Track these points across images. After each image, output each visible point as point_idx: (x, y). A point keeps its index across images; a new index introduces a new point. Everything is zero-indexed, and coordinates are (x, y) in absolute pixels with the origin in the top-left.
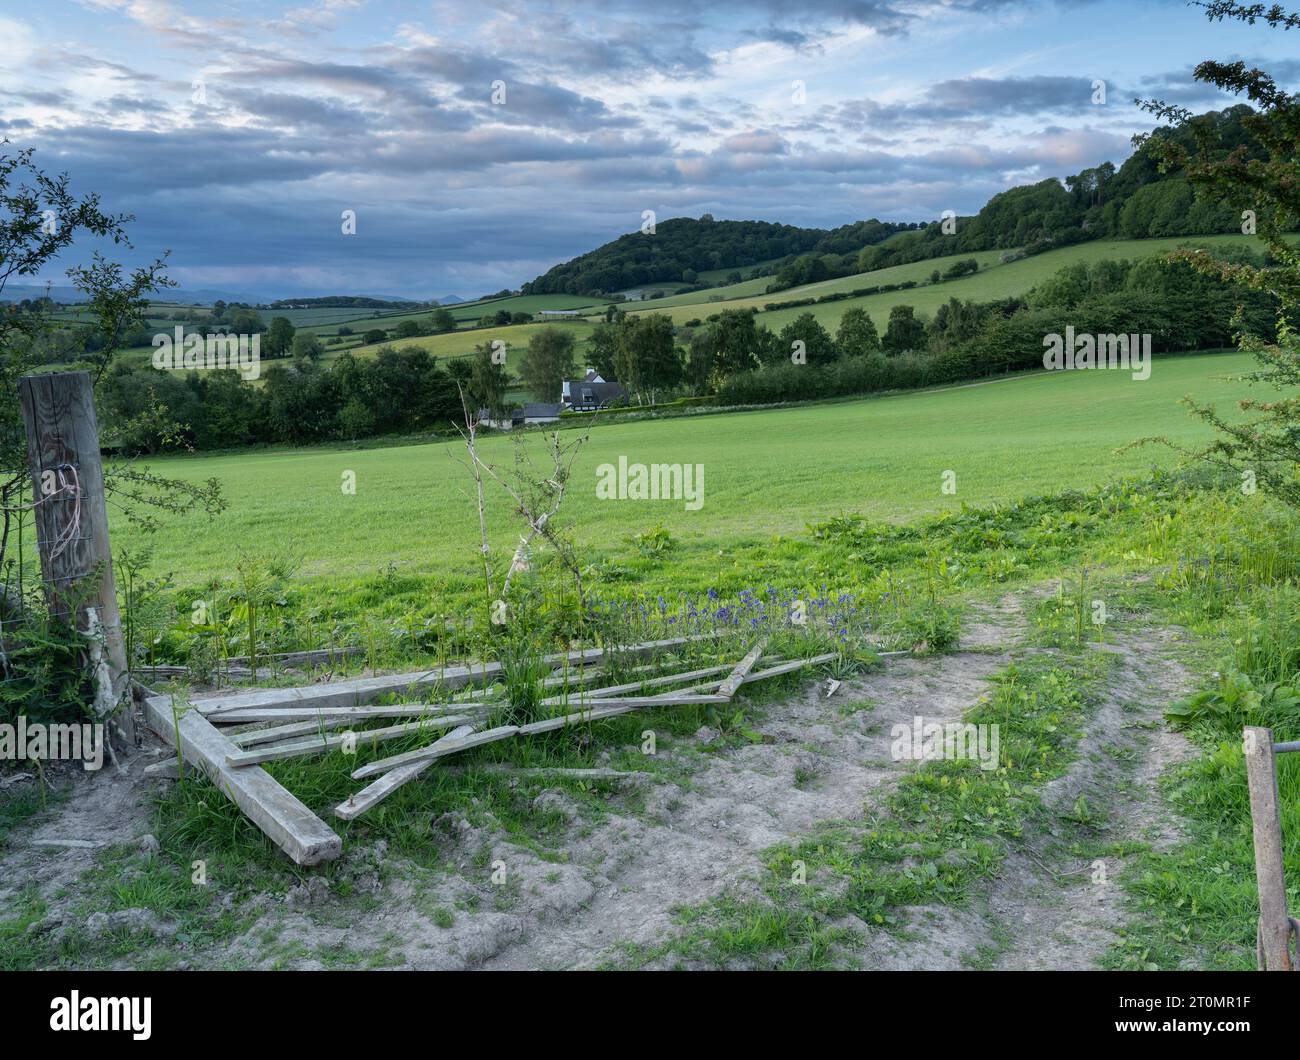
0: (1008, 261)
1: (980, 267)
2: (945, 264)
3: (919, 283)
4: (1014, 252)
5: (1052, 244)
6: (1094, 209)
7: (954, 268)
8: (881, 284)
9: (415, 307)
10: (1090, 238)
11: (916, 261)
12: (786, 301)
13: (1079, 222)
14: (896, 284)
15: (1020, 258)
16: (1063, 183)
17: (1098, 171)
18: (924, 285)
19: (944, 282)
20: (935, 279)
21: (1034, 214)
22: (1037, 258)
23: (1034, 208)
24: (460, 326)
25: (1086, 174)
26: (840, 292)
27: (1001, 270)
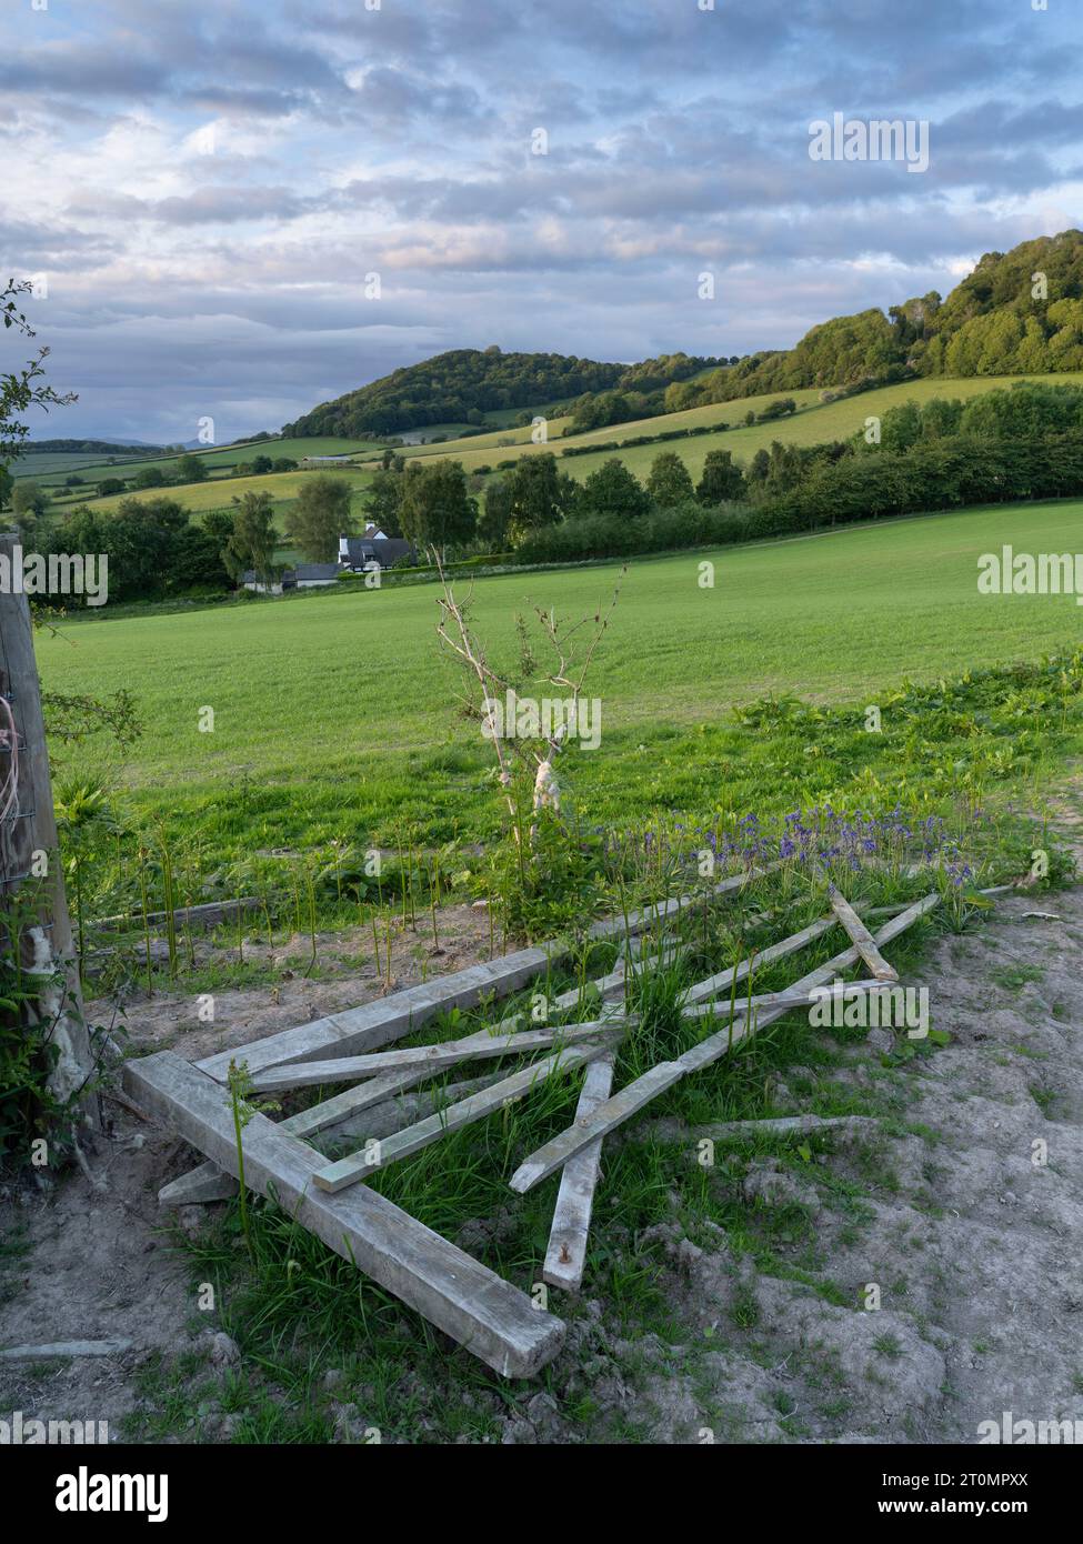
0: (830, 400)
1: (798, 408)
2: (760, 403)
3: (732, 426)
4: (835, 390)
5: (876, 382)
6: (918, 345)
7: (771, 408)
8: (691, 427)
9: (155, 451)
10: (916, 376)
11: (729, 400)
12: (586, 445)
13: (902, 358)
14: (707, 426)
15: (841, 397)
16: (886, 313)
17: (924, 301)
18: (737, 428)
19: (760, 424)
20: (750, 421)
21: (856, 348)
22: (858, 398)
23: (855, 342)
24: (212, 474)
25: (911, 304)
26: (645, 435)
27: (821, 411)
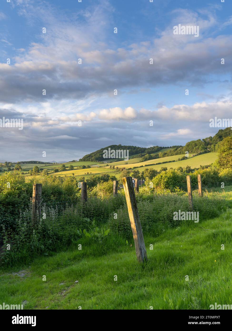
0: (194, 156)
1: (188, 158)
2: (181, 156)
3: (176, 161)
4: (195, 154)
5: (202, 153)
6: (209, 146)
7: (183, 158)
8: (168, 161)
10: (209, 152)
11: (172, 156)
12: (149, 164)
13: (206, 148)
14: (171, 161)
15: (196, 156)
16: (202, 140)
17: (209, 138)
18: (177, 161)
19: (181, 160)
20: (179, 160)
21: (197, 147)
22: (200, 155)
23: (197, 145)
24: (75, 168)
25: (207, 139)
26: (160, 162)
27: (192, 158)
